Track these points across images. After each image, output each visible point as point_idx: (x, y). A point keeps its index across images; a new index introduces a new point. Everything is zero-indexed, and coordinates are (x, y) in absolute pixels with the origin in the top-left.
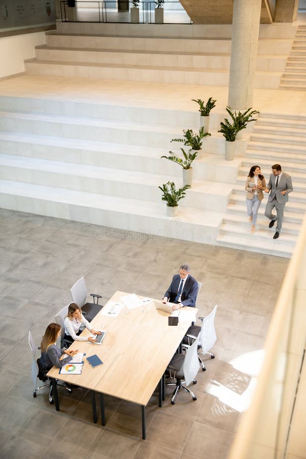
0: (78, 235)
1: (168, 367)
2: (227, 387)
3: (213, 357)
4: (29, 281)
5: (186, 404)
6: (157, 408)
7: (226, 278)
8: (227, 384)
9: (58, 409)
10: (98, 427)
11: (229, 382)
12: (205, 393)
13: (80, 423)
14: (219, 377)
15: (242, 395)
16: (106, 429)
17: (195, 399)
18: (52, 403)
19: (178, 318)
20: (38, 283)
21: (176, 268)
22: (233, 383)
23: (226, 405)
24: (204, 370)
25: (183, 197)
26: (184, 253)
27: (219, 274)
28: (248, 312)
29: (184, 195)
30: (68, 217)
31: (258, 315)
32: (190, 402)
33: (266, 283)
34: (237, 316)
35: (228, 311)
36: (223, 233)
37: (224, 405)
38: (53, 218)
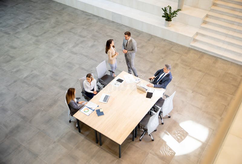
0: (114, 30)
1: (139, 123)
2: (173, 137)
3: (169, 117)
4: (82, 54)
5: (148, 142)
6: (131, 141)
7: (190, 69)
8: (173, 135)
9: (80, 132)
10: (98, 146)
11: (175, 134)
12: (160, 137)
13: (89, 141)
14: (170, 130)
15: (181, 143)
16: (102, 148)
17: (153, 140)
18: (77, 127)
19: (152, 93)
20: (86, 56)
21: (162, 58)
22: (177, 135)
23: (169, 147)
24: (162, 124)
25: (175, 16)
26: (170, 50)
27: (186, 65)
28: (197, 92)
29: (176, 15)
30: (111, 19)
31: (202, 95)
32: (150, 141)
33: (213, 76)
34: (190, 94)
35: (185, 90)
36: (195, 40)
37: (168, 147)
38: (103, 18)
